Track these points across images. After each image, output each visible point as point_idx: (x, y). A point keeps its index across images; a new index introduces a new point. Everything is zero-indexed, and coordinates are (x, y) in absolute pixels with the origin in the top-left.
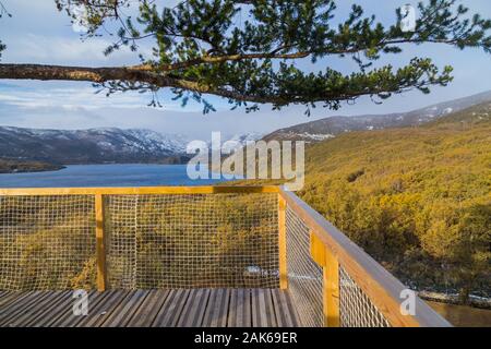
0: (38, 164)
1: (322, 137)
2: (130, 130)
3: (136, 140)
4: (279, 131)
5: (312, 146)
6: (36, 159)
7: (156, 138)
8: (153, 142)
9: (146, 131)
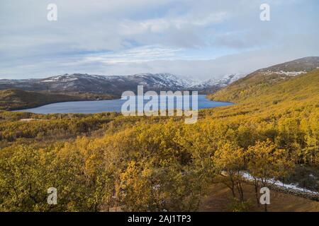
0: (108, 95)
1: (295, 73)
2: (157, 74)
3: (161, 80)
4: (259, 71)
5: (286, 80)
6: (108, 92)
7: (173, 79)
8: (172, 81)
9: (167, 75)
